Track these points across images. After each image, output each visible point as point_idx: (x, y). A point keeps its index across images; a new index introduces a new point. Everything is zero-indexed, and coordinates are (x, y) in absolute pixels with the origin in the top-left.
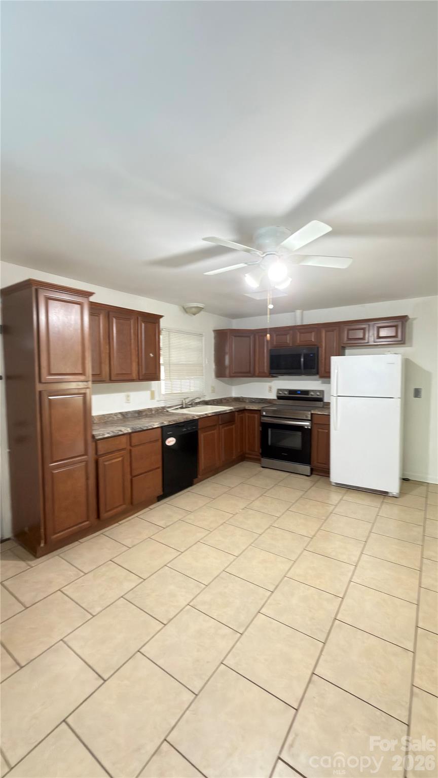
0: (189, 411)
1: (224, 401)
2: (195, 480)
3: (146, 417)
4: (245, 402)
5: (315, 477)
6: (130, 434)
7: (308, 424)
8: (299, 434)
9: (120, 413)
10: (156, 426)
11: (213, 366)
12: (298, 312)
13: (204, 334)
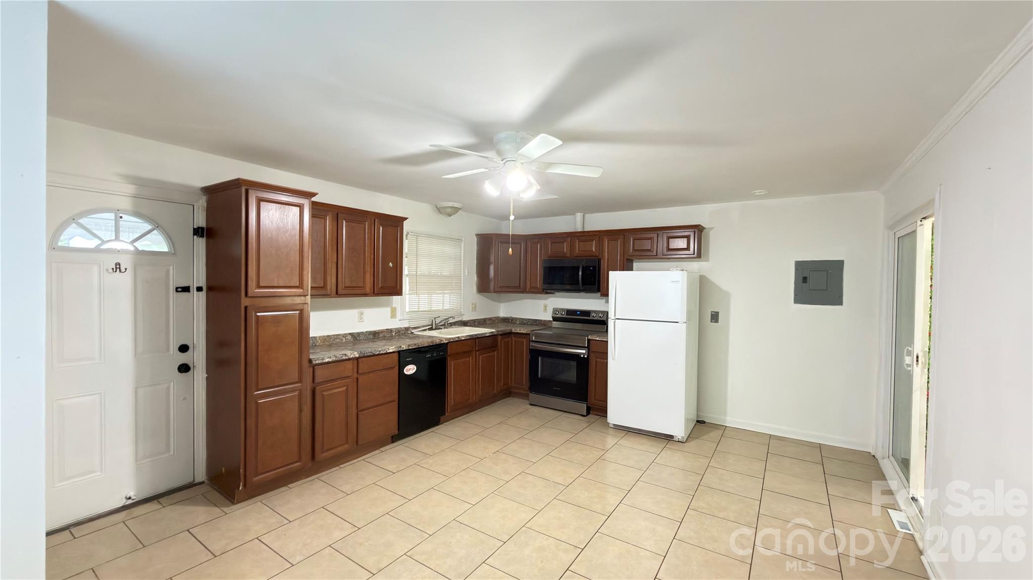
0: (441, 333)
1: (488, 322)
2: (442, 418)
3: (384, 339)
4: (514, 323)
5: (592, 417)
6: (357, 359)
7: (584, 351)
8: (574, 364)
9: (350, 334)
10: (391, 351)
11: (474, 278)
12: (579, 216)
13: (463, 239)
